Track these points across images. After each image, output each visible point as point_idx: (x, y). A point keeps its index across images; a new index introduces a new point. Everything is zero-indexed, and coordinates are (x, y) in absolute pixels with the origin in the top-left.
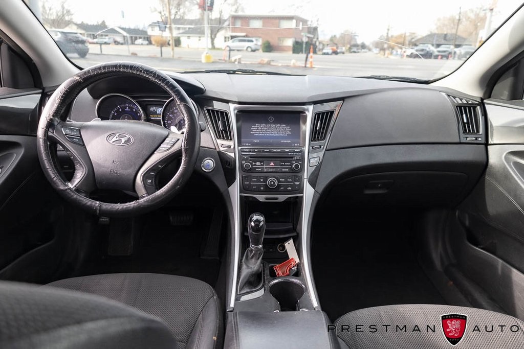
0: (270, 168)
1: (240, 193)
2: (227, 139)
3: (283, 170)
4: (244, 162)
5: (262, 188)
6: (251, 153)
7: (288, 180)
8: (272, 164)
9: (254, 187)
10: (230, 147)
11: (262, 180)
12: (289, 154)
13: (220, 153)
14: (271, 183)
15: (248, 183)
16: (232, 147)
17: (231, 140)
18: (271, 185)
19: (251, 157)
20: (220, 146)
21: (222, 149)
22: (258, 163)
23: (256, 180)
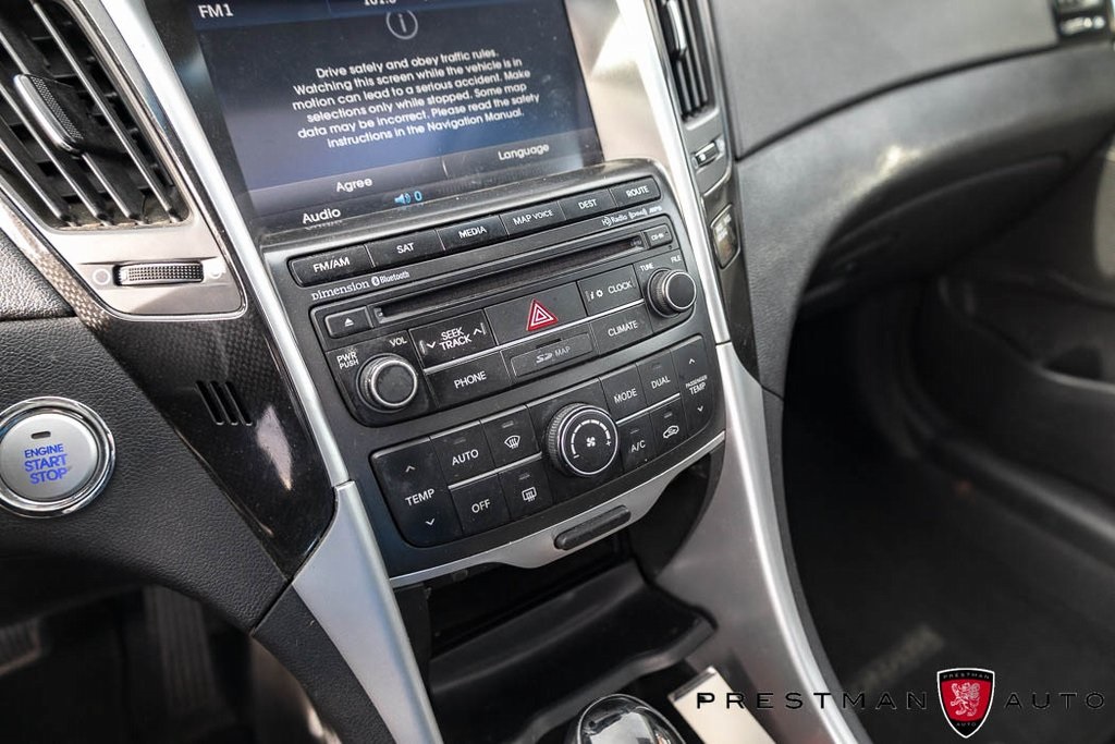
0: (541, 345)
1: (392, 569)
2: (144, 209)
3: (612, 332)
4: (348, 359)
5: (530, 495)
6: (376, 280)
7: (656, 384)
8: (539, 316)
9: (477, 507)
10: (194, 270)
11: (513, 443)
12: (607, 221)
13: (117, 337)
14: (580, 444)
15: (428, 494)
16: (215, 269)
17: (179, 211)
18: (589, 458)
19: (388, 309)
20: (98, 279)
21: (126, 302)
22: (452, 338)
23: (474, 454)
